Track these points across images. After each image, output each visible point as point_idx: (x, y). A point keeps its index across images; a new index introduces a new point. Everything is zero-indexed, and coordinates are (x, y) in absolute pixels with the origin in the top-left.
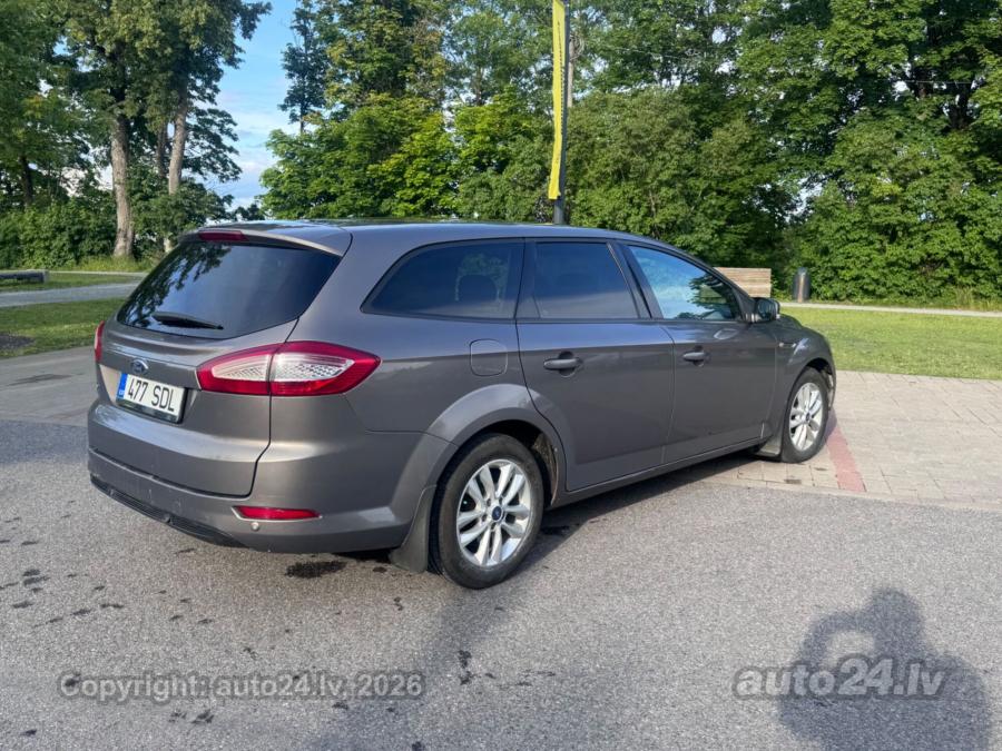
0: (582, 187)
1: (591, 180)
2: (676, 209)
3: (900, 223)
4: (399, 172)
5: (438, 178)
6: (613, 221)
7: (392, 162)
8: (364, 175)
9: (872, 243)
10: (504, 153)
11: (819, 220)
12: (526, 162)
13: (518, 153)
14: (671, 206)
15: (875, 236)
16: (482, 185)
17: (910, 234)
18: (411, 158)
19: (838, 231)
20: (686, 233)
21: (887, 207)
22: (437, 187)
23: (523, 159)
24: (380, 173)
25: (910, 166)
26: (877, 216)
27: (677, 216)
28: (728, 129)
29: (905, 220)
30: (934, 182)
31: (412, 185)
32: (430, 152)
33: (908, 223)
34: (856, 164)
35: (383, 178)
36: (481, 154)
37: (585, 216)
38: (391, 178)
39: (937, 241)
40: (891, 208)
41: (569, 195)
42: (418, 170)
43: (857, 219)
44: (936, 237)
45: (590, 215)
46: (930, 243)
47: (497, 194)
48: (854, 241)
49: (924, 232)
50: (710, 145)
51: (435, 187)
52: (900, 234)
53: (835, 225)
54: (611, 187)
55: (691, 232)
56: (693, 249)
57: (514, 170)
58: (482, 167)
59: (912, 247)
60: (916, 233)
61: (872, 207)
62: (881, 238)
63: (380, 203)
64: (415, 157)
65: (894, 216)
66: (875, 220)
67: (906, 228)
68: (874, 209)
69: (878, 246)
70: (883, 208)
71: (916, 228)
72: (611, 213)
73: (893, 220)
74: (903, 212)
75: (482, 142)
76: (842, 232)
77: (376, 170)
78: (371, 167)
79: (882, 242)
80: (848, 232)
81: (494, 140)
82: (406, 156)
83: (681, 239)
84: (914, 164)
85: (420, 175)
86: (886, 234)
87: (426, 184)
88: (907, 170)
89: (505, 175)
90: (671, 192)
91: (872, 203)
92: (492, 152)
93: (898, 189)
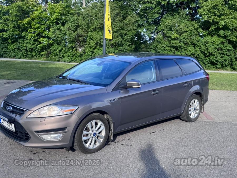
0: (90, 31)
1: (92, 29)
2: (118, 39)
3: (179, 46)
4: (29, 23)
5: (42, 26)
6: (100, 42)
7: (27, 20)
8: (17, 24)
9: (172, 51)
10: (65, 19)
11: (157, 44)
12: (72, 23)
13: (70, 20)
14: (117, 38)
15: (172, 49)
16: (58, 29)
17: (181, 49)
18: (33, 19)
19: (162, 47)
20: (121, 46)
21: (175, 41)
22: (42, 29)
23: (72, 22)
24: (23, 24)
25: (182, 30)
26: (173, 44)
27: (119, 41)
28: (131, 17)
29: (180, 45)
30: (188, 34)
31: (34, 28)
32: (40, 18)
33: (181, 46)
34: (167, 28)
35: (24, 25)
36: (58, 19)
37: (91, 40)
38: (26, 25)
39: (188, 50)
40: (177, 41)
41: (86, 33)
42: (36, 23)
43: (167, 44)
44: (188, 49)
45: (93, 40)
46: (187, 51)
47: (63, 32)
48: (166, 50)
49: (185, 48)
50: (127, 21)
51: (41, 29)
52: (179, 48)
53: (161, 46)
54: (99, 32)
55: (122, 46)
56: (123, 51)
57: (68, 25)
58: (57, 24)
59: (182, 52)
60: (183, 48)
61: (171, 41)
62: (174, 49)
63: (22, 33)
64: (35, 19)
65: (177, 43)
66: (172, 45)
67: (180, 47)
68: (172, 41)
69: (173, 52)
70: (174, 41)
71: (183, 47)
72: (99, 40)
73: (177, 45)
74: (180, 42)
75: (58, 16)
76: (163, 48)
77: (21, 23)
78: (19, 21)
79: (174, 51)
80: (165, 47)
81: (61, 15)
82: (31, 18)
83: (120, 48)
84: (183, 29)
85: (37, 25)
86: (175, 48)
87: (39, 28)
88: (182, 31)
89: (65, 26)
90: (117, 34)
91: (172, 40)
92: (61, 19)
93: (178, 36)
